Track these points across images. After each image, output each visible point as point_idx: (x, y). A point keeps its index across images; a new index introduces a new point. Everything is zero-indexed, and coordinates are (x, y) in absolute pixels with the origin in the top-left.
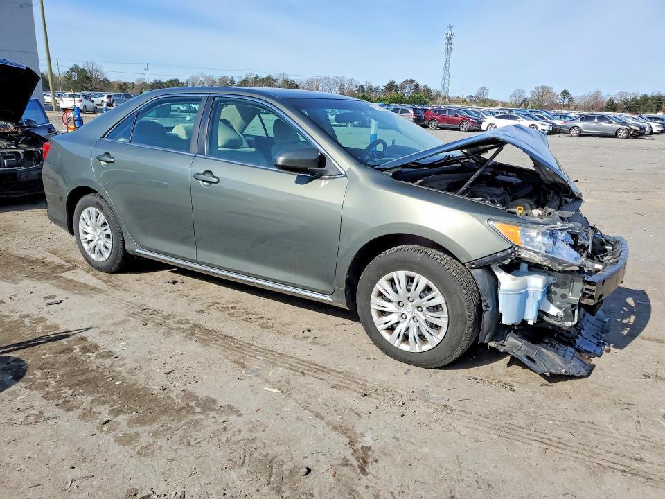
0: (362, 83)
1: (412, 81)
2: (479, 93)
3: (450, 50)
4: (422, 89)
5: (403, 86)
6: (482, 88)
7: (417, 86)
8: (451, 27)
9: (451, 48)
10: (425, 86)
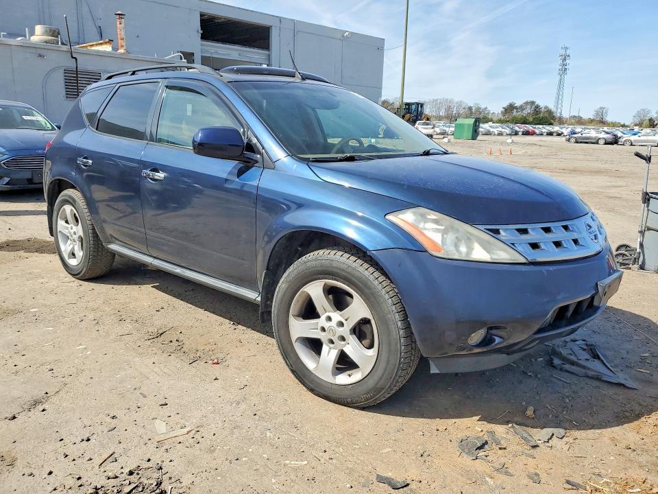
0: (471, 104)
1: (533, 103)
2: (597, 114)
3: (564, 70)
4: (543, 110)
5: (522, 108)
6: (601, 108)
7: (537, 107)
8: (566, 48)
9: (566, 69)
10: (546, 107)
